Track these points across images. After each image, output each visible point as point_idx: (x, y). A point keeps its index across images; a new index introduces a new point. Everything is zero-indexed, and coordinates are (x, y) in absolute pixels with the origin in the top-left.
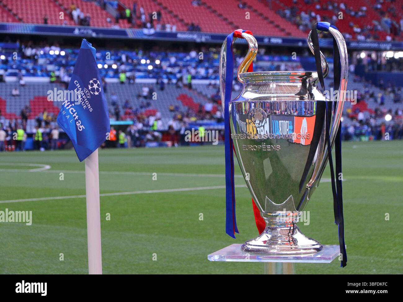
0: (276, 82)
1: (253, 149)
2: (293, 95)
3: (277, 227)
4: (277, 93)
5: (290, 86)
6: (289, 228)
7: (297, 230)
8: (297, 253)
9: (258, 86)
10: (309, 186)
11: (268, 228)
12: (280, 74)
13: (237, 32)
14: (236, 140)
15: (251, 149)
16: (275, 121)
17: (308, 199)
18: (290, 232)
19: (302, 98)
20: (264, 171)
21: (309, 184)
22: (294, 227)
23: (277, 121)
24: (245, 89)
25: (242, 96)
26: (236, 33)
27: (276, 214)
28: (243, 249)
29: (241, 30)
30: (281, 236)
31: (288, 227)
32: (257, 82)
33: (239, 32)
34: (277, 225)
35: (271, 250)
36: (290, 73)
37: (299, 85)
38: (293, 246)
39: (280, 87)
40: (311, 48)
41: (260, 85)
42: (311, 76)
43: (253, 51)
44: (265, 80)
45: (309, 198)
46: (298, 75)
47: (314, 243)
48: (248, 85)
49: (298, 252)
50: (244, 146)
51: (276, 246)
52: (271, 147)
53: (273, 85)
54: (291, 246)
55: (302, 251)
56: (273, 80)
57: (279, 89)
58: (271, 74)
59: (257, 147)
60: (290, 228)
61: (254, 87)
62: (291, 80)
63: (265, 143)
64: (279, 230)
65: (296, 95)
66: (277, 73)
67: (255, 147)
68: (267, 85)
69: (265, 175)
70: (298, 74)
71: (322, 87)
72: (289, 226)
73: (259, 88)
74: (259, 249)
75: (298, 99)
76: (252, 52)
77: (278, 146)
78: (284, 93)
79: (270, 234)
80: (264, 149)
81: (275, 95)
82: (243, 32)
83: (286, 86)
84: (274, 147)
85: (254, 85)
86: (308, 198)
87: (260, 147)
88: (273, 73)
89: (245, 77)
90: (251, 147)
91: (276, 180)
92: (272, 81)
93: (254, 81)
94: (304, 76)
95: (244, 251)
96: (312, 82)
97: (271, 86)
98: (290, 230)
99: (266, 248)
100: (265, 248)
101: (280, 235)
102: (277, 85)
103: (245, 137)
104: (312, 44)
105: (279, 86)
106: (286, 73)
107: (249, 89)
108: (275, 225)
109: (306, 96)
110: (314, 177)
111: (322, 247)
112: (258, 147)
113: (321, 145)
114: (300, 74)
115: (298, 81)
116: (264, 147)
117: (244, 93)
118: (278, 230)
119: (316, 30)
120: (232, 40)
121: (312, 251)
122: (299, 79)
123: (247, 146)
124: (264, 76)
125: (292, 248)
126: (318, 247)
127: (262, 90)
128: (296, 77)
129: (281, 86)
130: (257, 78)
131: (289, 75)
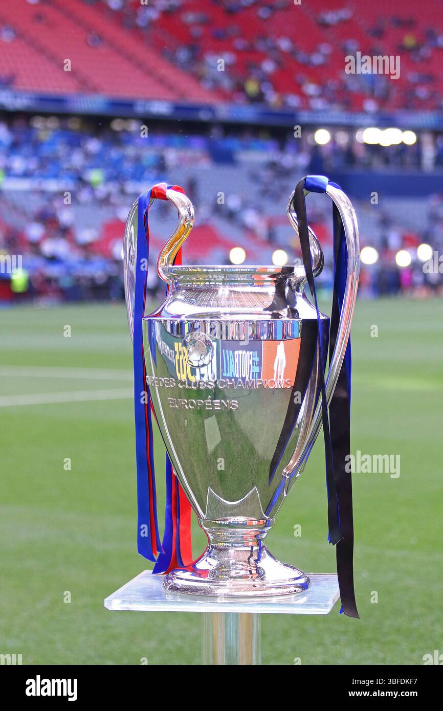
0: (229, 285)
1: (188, 406)
2: (260, 309)
3: (228, 546)
4: (230, 306)
5: (255, 293)
6: (250, 549)
7: (265, 551)
8: (264, 594)
9: (196, 293)
10: (287, 473)
11: (213, 547)
12: (237, 270)
13: (156, 188)
14: (157, 388)
15: (184, 405)
16: (227, 351)
17: (285, 495)
18: (251, 556)
19: (276, 316)
20: (206, 439)
21: (288, 469)
22: (259, 545)
23: (231, 352)
24: (172, 296)
25: (166, 308)
26: (155, 191)
27: (228, 522)
28: (167, 585)
29: (164, 185)
30: (236, 564)
31: (248, 546)
32: (194, 283)
33: (162, 190)
34: (228, 543)
35: (217, 589)
36: (255, 269)
37: (271, 290)
38: (258, 582)
39: (236, 296)
40: (294, 222)
41: (199, 291)
42: (293, 274)
43: (187, 223)
44: (209, 281)
45: (287, 493)
46: (268, 273)
47: (296, 574)
48: (178, 289)
49: (267, 592)
50: (172, 401)
51: (227, 583)
52: (220, 403)
53: (224, 291)
54: (254, 583)
55: (274, 591)
56: (224, 282)
57: (234, 298)
58: (220, 270)
59: (195, 402)
60: (252, 547)
61: (189, 294)
62: (257, 281)
63: (210, 397)
64: (232, 551)
65: (265, 310)
66: (231, 268)
67: (192, 404)
68: (211, 290)
69: (206, 444)
70: (268, 271)
71: (312, 295)
72: (250, 544)
73: (198, 295)
74: (196, 587)
75: (269, 317)
76: (184, 226)
77: (234, 402)
78: (243, 306)
79: (214, 558)
80: (209, 407)
81: (228, 310)
82: (168, 188)
83: (247, 293)
84: (227, 403)
85: (189, 290)
86: (285, 493)
87: (200, 403)
88: (226, 269)
89: (173, 272)
90: (184, 402)
91: (228, 456)
92: (221, 284)
93: (189, 281)
94: (279, 274)
95: (169, 589)
96: (295, 284)
97: (220, 292)
98: (251, 551)
99: (208, 586)
100: (206, 585)
101: (234, 561)
102: (231, 291)
103: (173, 384)
104: (294, 215)
105: (234, 292)
106: (248, 268)
107: (179, 297)
108: (225, 543)
109: (284, 312)
110: (297, 456)
111: (308, 580)
112: (197, 403)
113: (310, 398)
114: (273, 270)
115: (270, 283)
116: (209, 403)
117: (170, 304)
118: (230, 551)
119: (302, 191)
120: (147, 203)
121: (292, 589)
122: (270, 279)
123: (177, 400)
124: (207, 273)
125: (254, 586)
126: (302, 581)
127: (202, 301)
128: (266, 277)
129: (238, 292)
130: (194, 277)
131: (254, 272)
